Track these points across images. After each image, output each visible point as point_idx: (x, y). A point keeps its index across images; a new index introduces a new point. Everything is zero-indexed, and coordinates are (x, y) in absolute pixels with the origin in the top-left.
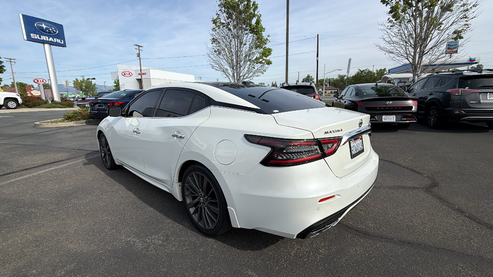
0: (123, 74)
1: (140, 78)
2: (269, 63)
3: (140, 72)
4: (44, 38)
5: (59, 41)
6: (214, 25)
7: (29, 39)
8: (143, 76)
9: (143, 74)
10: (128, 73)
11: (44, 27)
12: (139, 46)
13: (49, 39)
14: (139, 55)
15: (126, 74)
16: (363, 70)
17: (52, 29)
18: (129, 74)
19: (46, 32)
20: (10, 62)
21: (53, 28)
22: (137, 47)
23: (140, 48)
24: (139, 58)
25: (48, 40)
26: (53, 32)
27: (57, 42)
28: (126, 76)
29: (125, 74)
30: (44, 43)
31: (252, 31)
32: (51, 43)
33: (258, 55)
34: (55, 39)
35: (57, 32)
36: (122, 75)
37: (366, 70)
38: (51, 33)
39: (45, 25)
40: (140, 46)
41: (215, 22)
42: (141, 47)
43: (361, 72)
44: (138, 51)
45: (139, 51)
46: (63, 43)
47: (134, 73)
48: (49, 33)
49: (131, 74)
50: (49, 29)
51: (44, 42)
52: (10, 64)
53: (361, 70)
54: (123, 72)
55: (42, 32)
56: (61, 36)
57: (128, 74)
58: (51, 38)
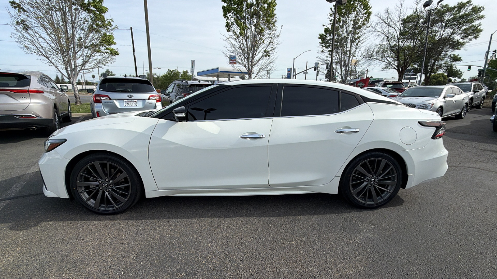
16: (173, 71)
37: (175, 70)
43: (171, 72)
53: (170, 70)
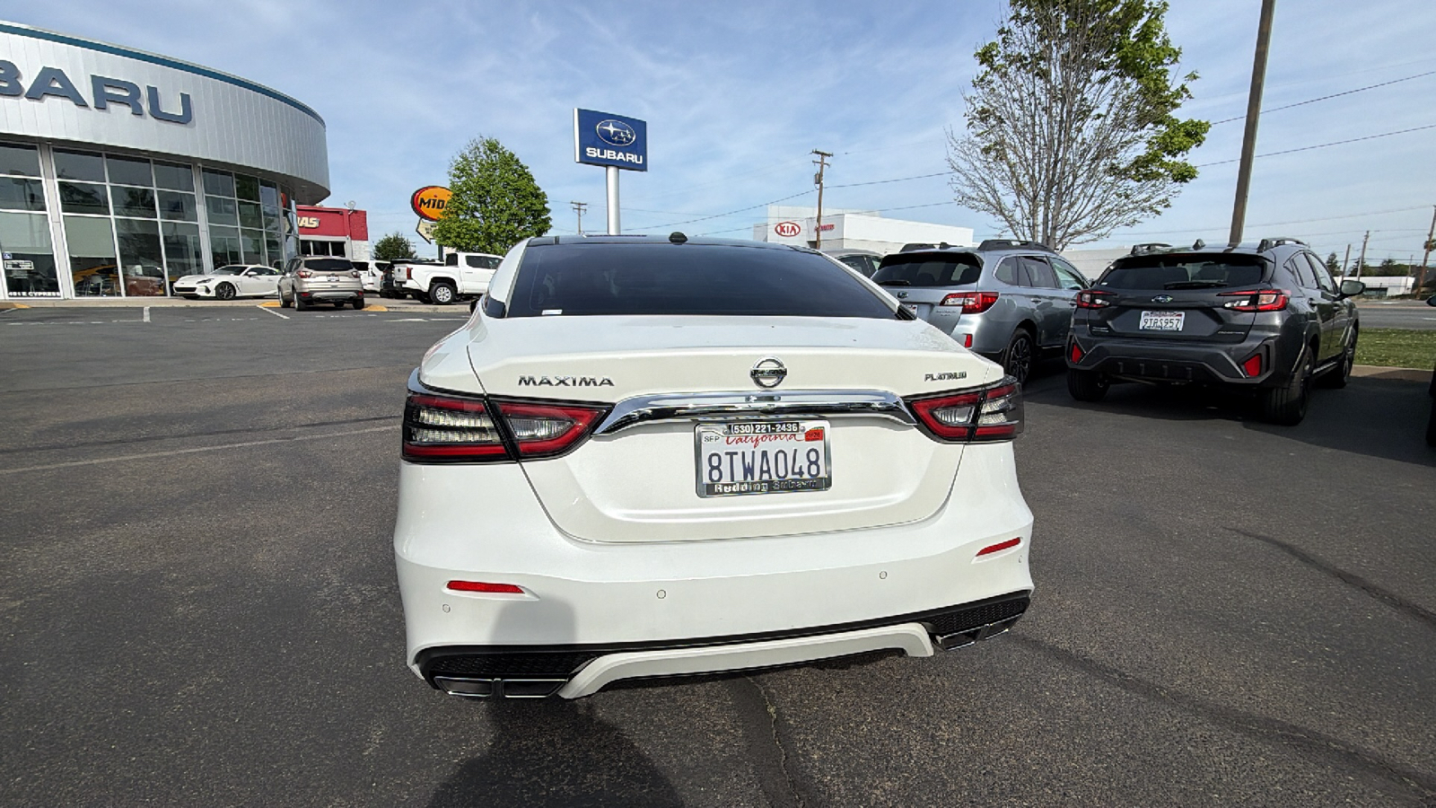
0: (779, 229)
1: (815, 240)
2: (1184, 175)
3: (816, 224)
4: (609, 154)
5: (633, 158)
6: (985, 67)
7: (585, 160)
8: (821, 233)
9: (825, 228)
10: (790, 226)
11: (611, 129)
12: (823, 154)
13: (617, 156)
14: (819, 179)
15: (785, 229)
17: (625, 133)
18: (793, 228)
19: (614, 142)
20: (577, 211)
21: (627, 132)
22: (818, 158)
23: (827, 160)
24: (818, 186)
25: (614, 158)
26: (627, 139)
27: (630, 161)
28: (786, 234)
29: (782, 229)
30: (607, 166)
31: (1129, 67)
32: (620, 165)
33: (1140, 150)
34: (628, 155)
35: (634, 139)
36: (776, 230)
38: (622, 142)
39: (614, 126)
40: (826, 155)
41: (986, 56)
42: (829, 155)
44: (818, 166)
45: (822, 167)
46: (641, 162)
47: (803, 225)
48: (619, 142)
49: (797, 230)
50: (620, 133)
51: (607, 164)
52: (577, 216)
54: (780, 225)
55: (607, 141)
56: (640, 147)
57: (790, 229)
58: (621, 154)
